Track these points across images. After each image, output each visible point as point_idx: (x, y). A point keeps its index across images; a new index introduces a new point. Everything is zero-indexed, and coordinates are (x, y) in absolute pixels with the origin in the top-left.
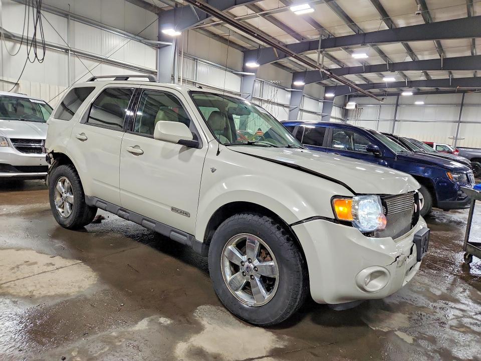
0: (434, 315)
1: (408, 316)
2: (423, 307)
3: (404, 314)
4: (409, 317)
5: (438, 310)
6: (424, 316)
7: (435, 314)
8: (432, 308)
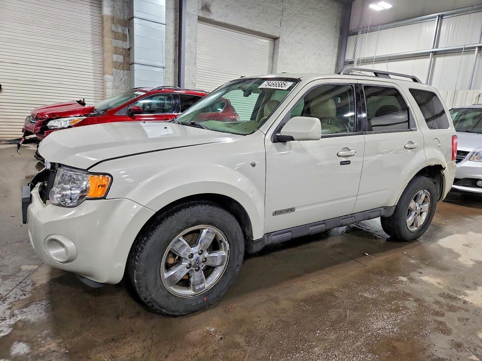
0: (10, 303)
1: (37, 285)
2: (26, 306)
3: (41, 285)
4: (35, 284)
5: (8, 312)
6: (21, 295)
7: (11, 306)
8: (16, 312)
